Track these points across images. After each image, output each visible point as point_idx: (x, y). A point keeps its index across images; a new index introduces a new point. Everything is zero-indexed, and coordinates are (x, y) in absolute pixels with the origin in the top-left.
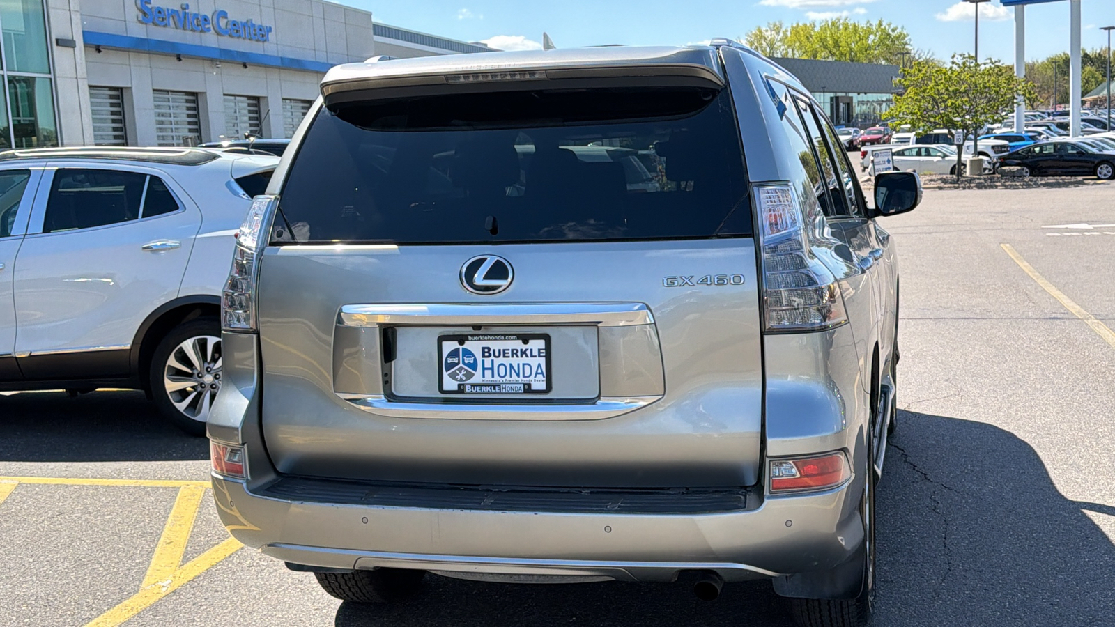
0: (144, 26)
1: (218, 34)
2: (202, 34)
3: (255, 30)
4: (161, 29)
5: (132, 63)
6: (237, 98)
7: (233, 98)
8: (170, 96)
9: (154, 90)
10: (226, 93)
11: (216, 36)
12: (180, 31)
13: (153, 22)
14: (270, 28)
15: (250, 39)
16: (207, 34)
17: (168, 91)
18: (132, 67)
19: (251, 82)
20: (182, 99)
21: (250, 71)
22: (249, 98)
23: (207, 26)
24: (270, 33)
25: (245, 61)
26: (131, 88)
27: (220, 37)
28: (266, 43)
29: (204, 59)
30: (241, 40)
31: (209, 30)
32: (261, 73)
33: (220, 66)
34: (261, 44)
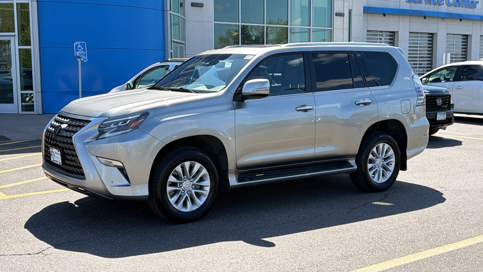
0: (409, 4)
1: (448, 6)
2: (439, 6)
3: (469, 3)
4: (418, 5)
5: (400, 21)
6: (455, 35)
7: (453, 35)
8: (419, 35)
9: (410, 32)
10: (448, 33)
11: (447, 7)
12: (428, 5)
13: (414, 2)
14: (478, 2)
15: (466, 7)
16: (442, 6)
17: (418, 33)
18: (400, 23)
19: (463, 28)
20: (426, 36)
21: (463, 23)
22: (463, 35)
23: (443, 2)
24: (477, 4)
25: (461, 18)
26: (398, 32)
27: (449, 7)
28: (474, 9)
29: (439, 18)
30: (461, 8)
31: (443, 4)
32: (470, 24)
33: (446, 21)
34: (472, 9)
